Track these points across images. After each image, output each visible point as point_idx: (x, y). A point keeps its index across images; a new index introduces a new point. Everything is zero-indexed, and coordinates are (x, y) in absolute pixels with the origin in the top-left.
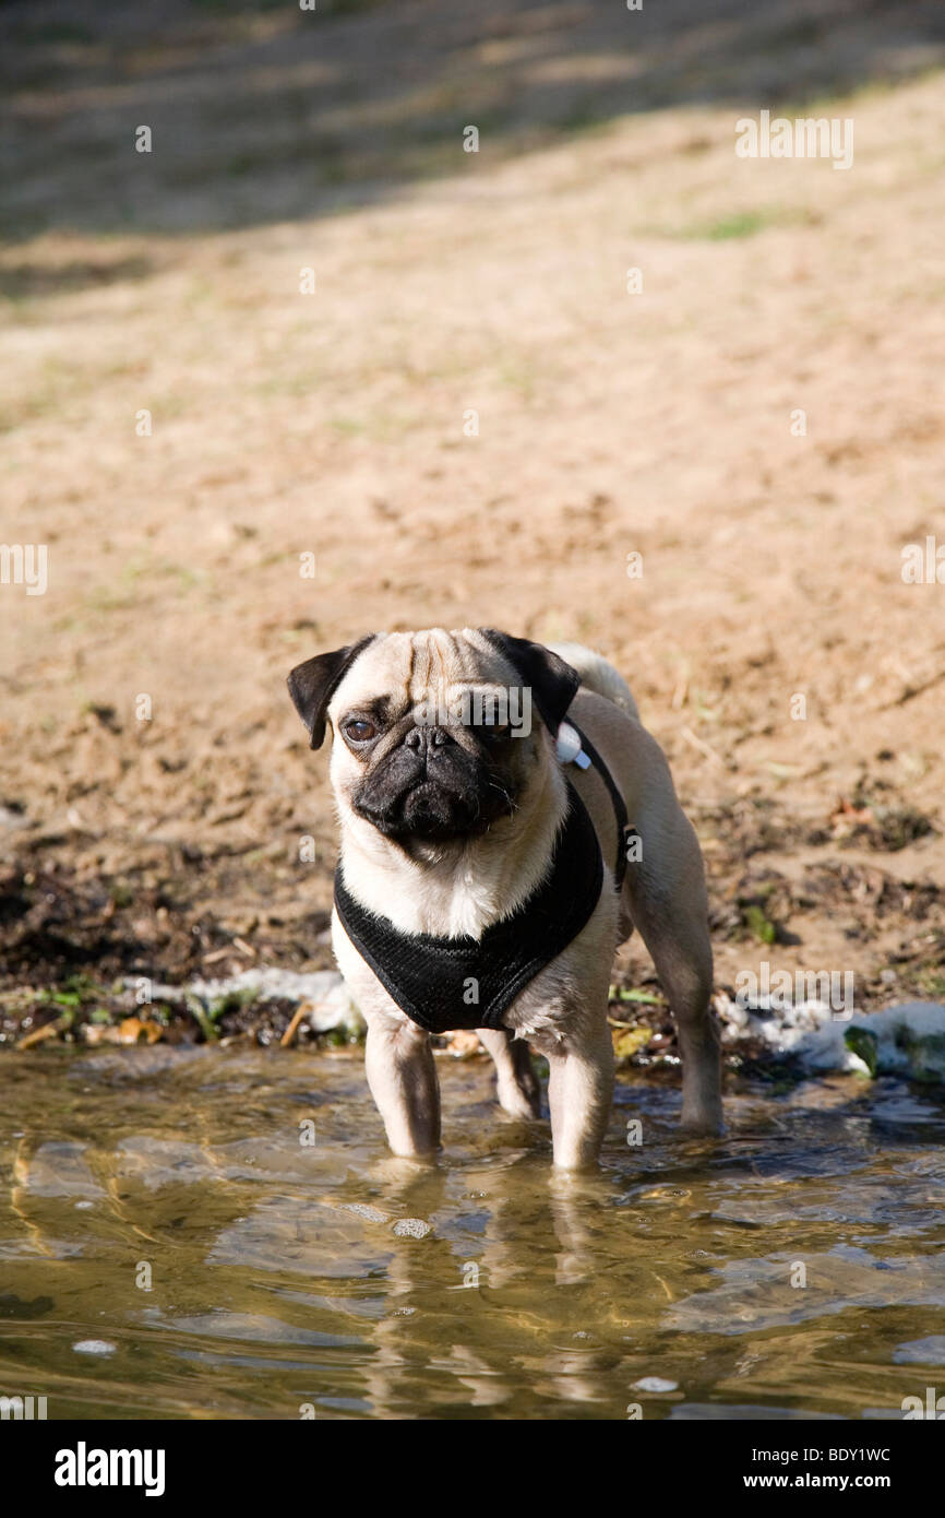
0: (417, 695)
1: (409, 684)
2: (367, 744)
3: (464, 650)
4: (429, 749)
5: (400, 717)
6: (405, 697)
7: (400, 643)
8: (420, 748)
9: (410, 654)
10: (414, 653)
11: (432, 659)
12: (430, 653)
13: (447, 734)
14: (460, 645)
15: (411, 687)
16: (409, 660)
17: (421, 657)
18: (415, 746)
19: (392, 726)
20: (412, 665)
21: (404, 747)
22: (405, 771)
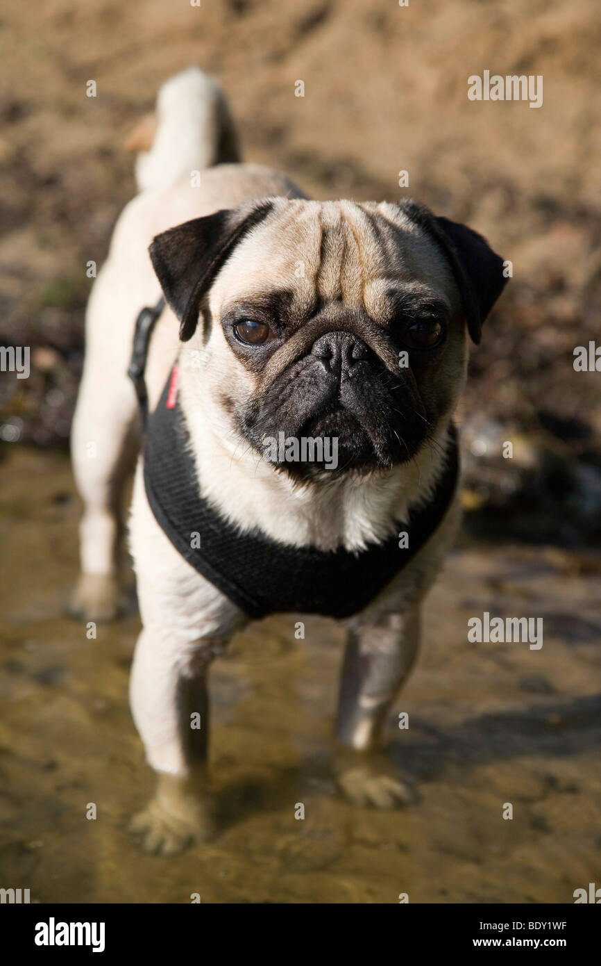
0: (328, 288)
1: (317, 277)
2: (261, 349)
3: (385, 230)
4: (345, 366)
5: (305, 320)
6: (312, 294)
7: (304, 217)
8: (333, 362)
9: (318, 233)
10: (324, 235)
11: (346, 243)
12: (345, 237)
13: (368, 347)
14: (380, 225)
15: (320, 280)
16: (317, 246)
17: (334, 242)
18: (326, 357)
19: (296, 330)
20: (323, 252)
21: (310, 358)
22: (313, 389)
